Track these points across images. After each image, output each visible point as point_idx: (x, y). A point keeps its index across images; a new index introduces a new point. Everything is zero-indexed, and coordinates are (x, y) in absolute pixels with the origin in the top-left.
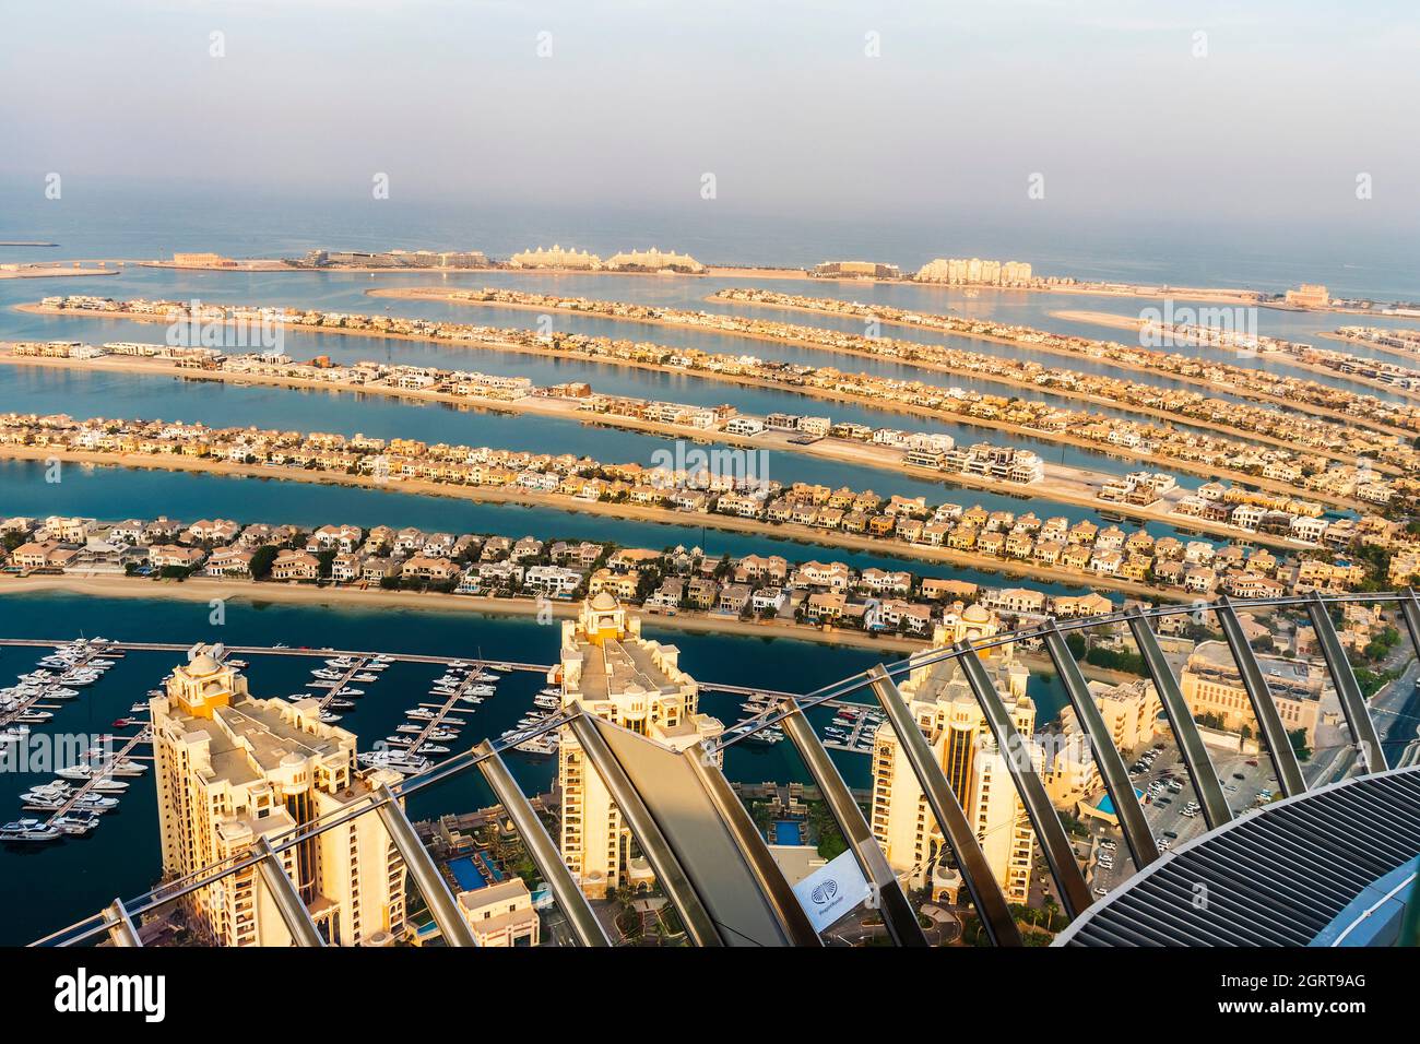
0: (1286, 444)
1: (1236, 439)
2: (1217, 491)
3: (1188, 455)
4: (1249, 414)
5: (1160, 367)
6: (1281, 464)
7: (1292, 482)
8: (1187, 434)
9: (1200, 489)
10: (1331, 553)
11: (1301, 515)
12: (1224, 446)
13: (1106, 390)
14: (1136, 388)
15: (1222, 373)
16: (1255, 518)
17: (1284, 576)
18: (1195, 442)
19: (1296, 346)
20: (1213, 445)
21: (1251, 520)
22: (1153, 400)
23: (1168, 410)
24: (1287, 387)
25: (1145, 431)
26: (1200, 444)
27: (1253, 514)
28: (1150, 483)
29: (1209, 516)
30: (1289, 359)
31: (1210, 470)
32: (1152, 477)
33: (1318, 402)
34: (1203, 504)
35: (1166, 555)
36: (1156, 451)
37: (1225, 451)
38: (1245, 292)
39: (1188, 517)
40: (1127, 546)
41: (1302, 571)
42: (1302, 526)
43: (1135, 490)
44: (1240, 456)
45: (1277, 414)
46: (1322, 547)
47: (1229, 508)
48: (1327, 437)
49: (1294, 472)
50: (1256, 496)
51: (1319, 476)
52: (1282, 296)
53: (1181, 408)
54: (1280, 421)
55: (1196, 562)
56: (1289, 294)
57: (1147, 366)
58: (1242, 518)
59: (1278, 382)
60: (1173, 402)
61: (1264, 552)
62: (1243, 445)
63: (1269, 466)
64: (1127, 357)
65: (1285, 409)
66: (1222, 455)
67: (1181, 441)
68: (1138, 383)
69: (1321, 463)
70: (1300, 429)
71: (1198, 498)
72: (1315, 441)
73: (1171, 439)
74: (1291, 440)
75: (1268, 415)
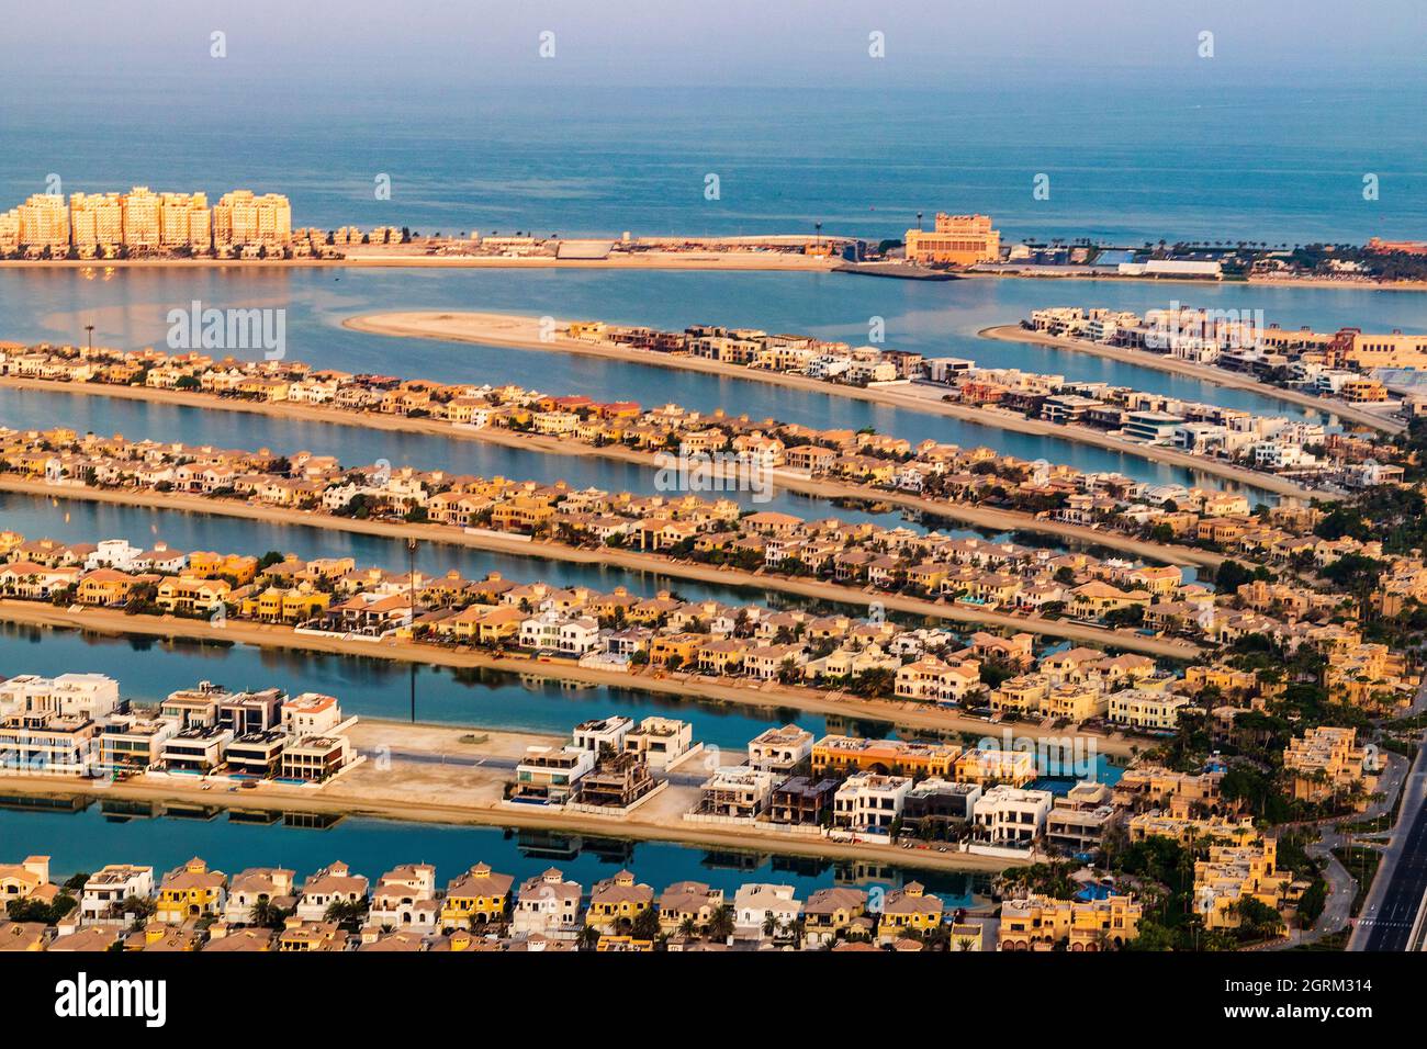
0: (938, 609)
1: (826, 607)
2: (795, 745)
3: (719, 662)
4: (850, 543)
5: (632, 442)
6: (931, 662)
7: (963, 703)
8: (710, 609)
9: (752, 747)
10: (1063, 870)
11: (991, 783)
12: (800, 628)
13: (502, 511)
14: (578, 499)
15: (777, 445)
16: (888, 804)
17: (965, 944)
18: (731, 625)
19: (939, 364)
20: (773, 630)
21: (879, 812)
22: (623, 528)
23: (660, 551)
24: (928, 467)
25: (609, 611)
26: (744, 629)
27: (880, 794)
28: (633, 745)
29: (780, 813)
30: (929, 399)
31: (771, 695)
32: (636, 730)
33: (998, 499)
34: (764, 782)
35: (688, 927)
36: (640, 659)
37: (803, 642)
38: (813, 239)
39: (731, 822)
40: (590, 919)
41: (1006, 925)
42: (994, 810)
43: (597, 769)
44: (838, 652)
45: (910, 535)
46: (1043, 859)
47: (824, 785)
48: (1028, 585)
49: (963, 679)
50: (885, 748)
51: (1020, 680)
52: (898, 244)
53: (690, 542)
54: (923, 552)
55: (761, 936)
56: (912, 237)
57: (600, 442)
58: (857, 810)
59: (908, 457)
60: (669, 529)
61: (915, 891)
62: (842, 623)
63: (907, 670)
64: (547, 422)
65: (931, 522)
66: (795, 654)
67: (698, 627)
68: (582, 489)
69: (1021, 647)
70: (966, 571)
71: (750, 771)
72: (1004, 594)
73: (674, 626)
74: (950, 600)
75: (891, 543)
